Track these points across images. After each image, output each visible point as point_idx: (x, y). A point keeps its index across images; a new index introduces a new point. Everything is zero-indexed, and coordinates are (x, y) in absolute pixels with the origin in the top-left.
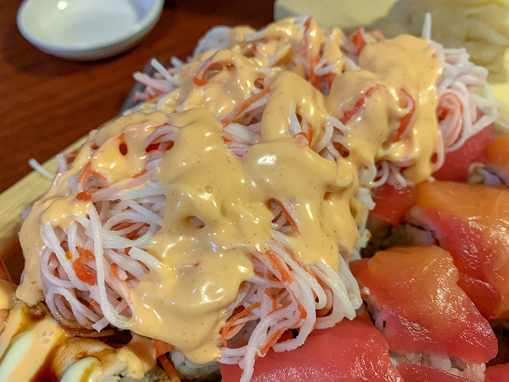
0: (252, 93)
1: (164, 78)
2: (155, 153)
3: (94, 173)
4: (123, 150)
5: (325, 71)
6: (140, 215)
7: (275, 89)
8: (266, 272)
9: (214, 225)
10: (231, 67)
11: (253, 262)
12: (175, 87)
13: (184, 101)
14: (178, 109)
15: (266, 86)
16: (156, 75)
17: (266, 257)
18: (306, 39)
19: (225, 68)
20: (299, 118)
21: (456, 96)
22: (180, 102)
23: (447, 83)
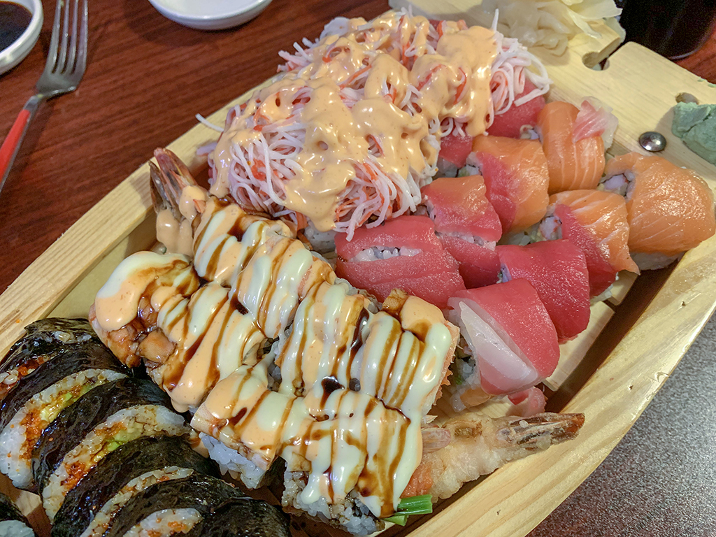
0: (360, 68)
1: (301, 56)
2: (298, 105)
3: (262, 116)
4: (278, 103)
5: (412, 54)
6: (291, 141)
7: (375, 65)
8: (363, 175)
9: (334, 146)
10: (347, 50)
11: (356, 170)
12: (308, 62)
13: (315, 72)
14: (312, 77)
15: (370, 63)
16: (296, 53)
17: (362, 166)
18: (400, 30)
19: (343, 51)
20: (389, 85)
21: (503, 73)
22: (313, 73)
23: (499, 64)
